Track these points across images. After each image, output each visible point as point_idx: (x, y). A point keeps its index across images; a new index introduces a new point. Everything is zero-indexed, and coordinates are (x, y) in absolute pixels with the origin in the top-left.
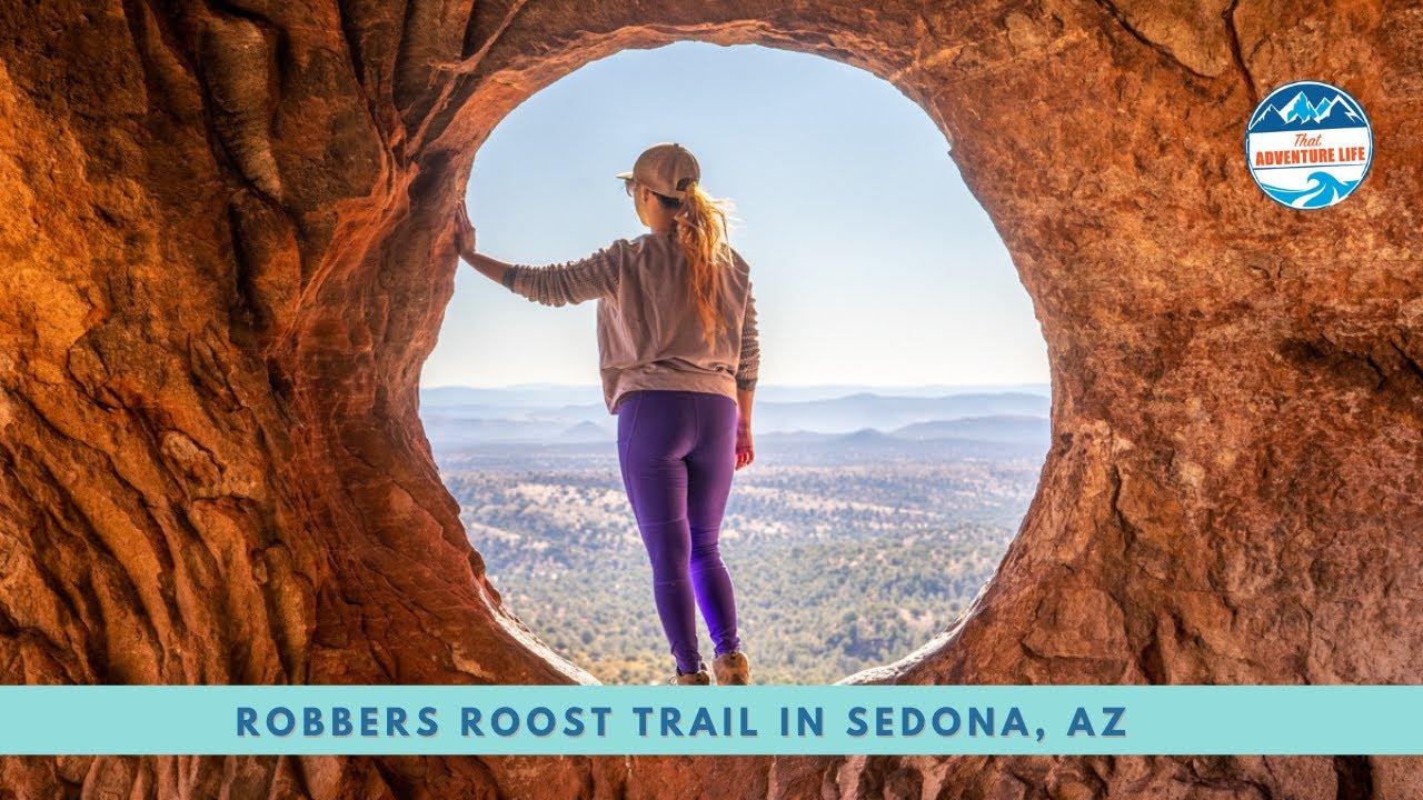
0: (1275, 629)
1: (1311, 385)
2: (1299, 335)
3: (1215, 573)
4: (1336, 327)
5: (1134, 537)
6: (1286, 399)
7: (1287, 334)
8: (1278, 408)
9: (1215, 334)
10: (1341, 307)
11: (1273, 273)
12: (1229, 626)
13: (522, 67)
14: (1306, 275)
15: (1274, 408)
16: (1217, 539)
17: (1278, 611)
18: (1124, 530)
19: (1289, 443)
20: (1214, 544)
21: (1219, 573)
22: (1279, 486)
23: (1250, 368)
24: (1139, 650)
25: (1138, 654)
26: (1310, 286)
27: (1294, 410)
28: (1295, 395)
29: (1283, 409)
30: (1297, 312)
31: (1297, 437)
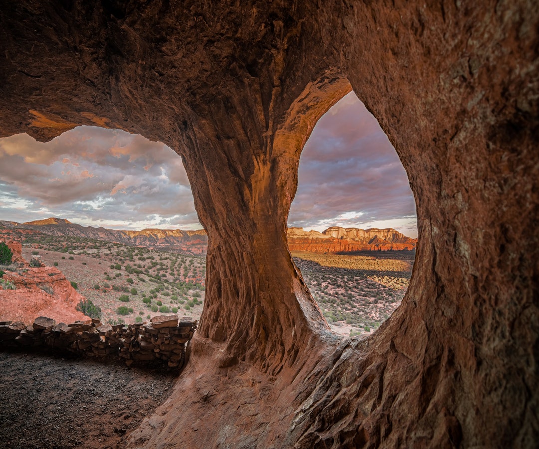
0: (500, 391)
1: (519, 162)
2: (501, 118)
3: (476, 326)
4: (526, 95)
5: (443, 291)
6: (506, 181)
7: (492, 120)
8: (502, 189)
9: (456, 143)
10: (524, 71)
11: (466, 75)
12: (473, 372)
13: (281, 128)
14: (487, 59)
15: (500, 191)
16: (480, 300)
17: (504, 376)
18: (437, 285)
19: (516, 220)
20: (478, 304)
21: (479, 327)
22: (513, 260)
23: (478, 161)
24: (428, 365)
25: (426, 368)
26: (494, 67)
27: (513, 188)
28: (511, 175)
29: (506, 189)
30: (493, 98)
31: (520, 214)
